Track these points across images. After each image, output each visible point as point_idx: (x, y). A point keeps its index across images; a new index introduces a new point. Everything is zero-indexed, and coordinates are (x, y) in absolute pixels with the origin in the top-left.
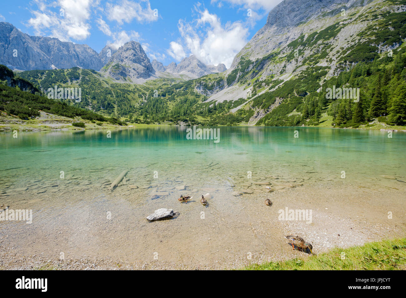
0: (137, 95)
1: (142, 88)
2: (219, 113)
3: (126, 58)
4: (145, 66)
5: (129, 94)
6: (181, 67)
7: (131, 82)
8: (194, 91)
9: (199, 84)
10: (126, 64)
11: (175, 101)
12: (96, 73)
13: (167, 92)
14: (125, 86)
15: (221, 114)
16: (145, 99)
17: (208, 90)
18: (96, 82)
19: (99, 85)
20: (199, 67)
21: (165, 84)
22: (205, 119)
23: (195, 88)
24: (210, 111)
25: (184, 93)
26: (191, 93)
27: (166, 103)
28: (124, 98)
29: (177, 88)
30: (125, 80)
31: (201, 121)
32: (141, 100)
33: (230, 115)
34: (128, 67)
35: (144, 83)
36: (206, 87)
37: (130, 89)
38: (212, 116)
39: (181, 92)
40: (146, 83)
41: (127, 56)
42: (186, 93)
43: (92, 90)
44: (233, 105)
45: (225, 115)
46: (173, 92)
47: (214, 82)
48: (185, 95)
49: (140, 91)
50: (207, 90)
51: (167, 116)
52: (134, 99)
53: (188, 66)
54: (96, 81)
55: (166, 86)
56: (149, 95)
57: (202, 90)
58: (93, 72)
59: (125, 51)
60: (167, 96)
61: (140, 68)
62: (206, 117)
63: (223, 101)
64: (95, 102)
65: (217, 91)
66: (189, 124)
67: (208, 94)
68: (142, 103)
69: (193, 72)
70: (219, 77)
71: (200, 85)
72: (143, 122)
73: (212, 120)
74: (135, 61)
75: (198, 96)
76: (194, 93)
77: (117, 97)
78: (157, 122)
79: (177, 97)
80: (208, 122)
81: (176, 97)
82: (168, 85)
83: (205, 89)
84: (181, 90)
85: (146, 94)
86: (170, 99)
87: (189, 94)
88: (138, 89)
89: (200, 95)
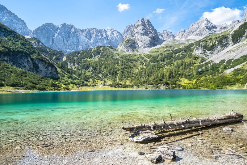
0: (139, 62)
1: (145, 56)
3: (137, 33)
4: (151, 37)
5: (132, 62)
6: (189, 32)
7: (138, 52)
8: (193, 54)
9: (197, 46)
10: (136, 38)
11: (171, 66)
12: (112, 48)
13: (166, 57)
14: (131, 56)
15: (210, 76)
16: (145, 65)
17: (208, 51)
19: (111, 57)
20: (207, 29)
21: (167, 50)
22: (190, 82)
23: (194, 50)
24: (200, 73)
25: (182, 56)
26: (189, 56)
27: (162, 68)
28: (127, 65)
29: (177, 53)
30: (134, 51)
31: (184, 85)
32: (141, 66)
34: (137, 40)
35: (148, 52)
36: (206, 47)
37: (135, 58)
38: (200, 78)
39: (180, 56)
40: (150, 51)
41: (137, 31)
42: (184, 57)
43: (106, 62)
45: (216, 76)
46: (171, 57)
47: (215, 41)
48: (183, 59)
49: (143, 59)
50: (206, 51)
52: (135, 66)
53: (196, 30)
54: (110, 54)
55: (167, 52)
56: (149, 62)
57: (200, 51)
58: (111, 48)
59: (136, 27)
60: (166, 61)
61: (147, 39)
62: (192, 80)
63: (220, 61)
64: (105, 70)
65: (219, 51)
66: (169, 87)
67: (208, 55)
68: (142, 69)
69: (200, 34)
73: (197, 82)
74: (143, 34)
75: (196, 58)
77: (122, 65)
79: (175, 61)
80: (191, 85)
81: (173, 61)
82: (169, 51)
83: (205, 50)
84: (180, 54)
85: (147, 61)
86: (168, 64)
87: (187, 57)
88: (141, 57)
89: (198, 57)
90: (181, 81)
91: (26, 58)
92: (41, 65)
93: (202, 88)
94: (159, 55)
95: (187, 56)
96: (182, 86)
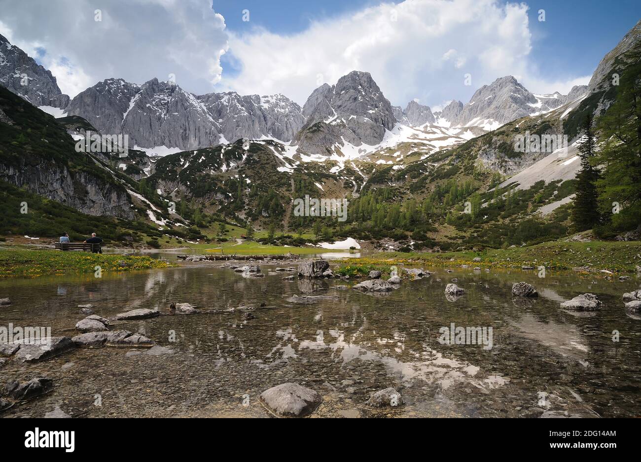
0: (342, 182)
1: (359, 168)
2: (504, 218)
3: (338, 107)
4: (375, 120)
5: (325, 183)
6: (472, 109)
7: (340, 156)
8: (475, 165)
9: (486, 144)
10: (335, 120)
11: (423, 192)
12: (275, 145)
13: (409, 171)
14: (323, 167)
15: (507, 221)
16: (357, 191)
17: (510, 158)
18: (269, 163)
20: (513, 105)
21: (414, 154)
23: (479, 156)
25: (449, 170)
26: (465, 170)
27: (399, 197)
30: (329, 152)
31: (444, 240)
32: (348, 193)
33: (531, 220)
35: (367, 156)
36: (505, 150)
39: (444, 169)
40: (372, 154)
45: (519, 220)
48: (451, 177)
50: (506, 158)
53: (489, 105)
54: (269, 161)
55: (413, 159)
56: (368, 182)
57: (494, 160)
58: (272, 143)
63: (533, 184)
64: (255, 202)
66: (409, 245)
69: (498, 116)
70: (542, 123)
71: (489, 148)
74: (354, 112)
75: (482, 176)
76: (472, 168)
79: (432, 180)
81: (428, 181)
82: (420, 154)
83: (503, 155)
84: (446, 164)
85: (362, 180)
86: (414, 189)
87: (462, 172)
88: (349, 170)
89: (488, 173)
90: (438, 231)
91: (58, 171)
92: (94, 189)
95: (462, 170)
96: (439, 242)
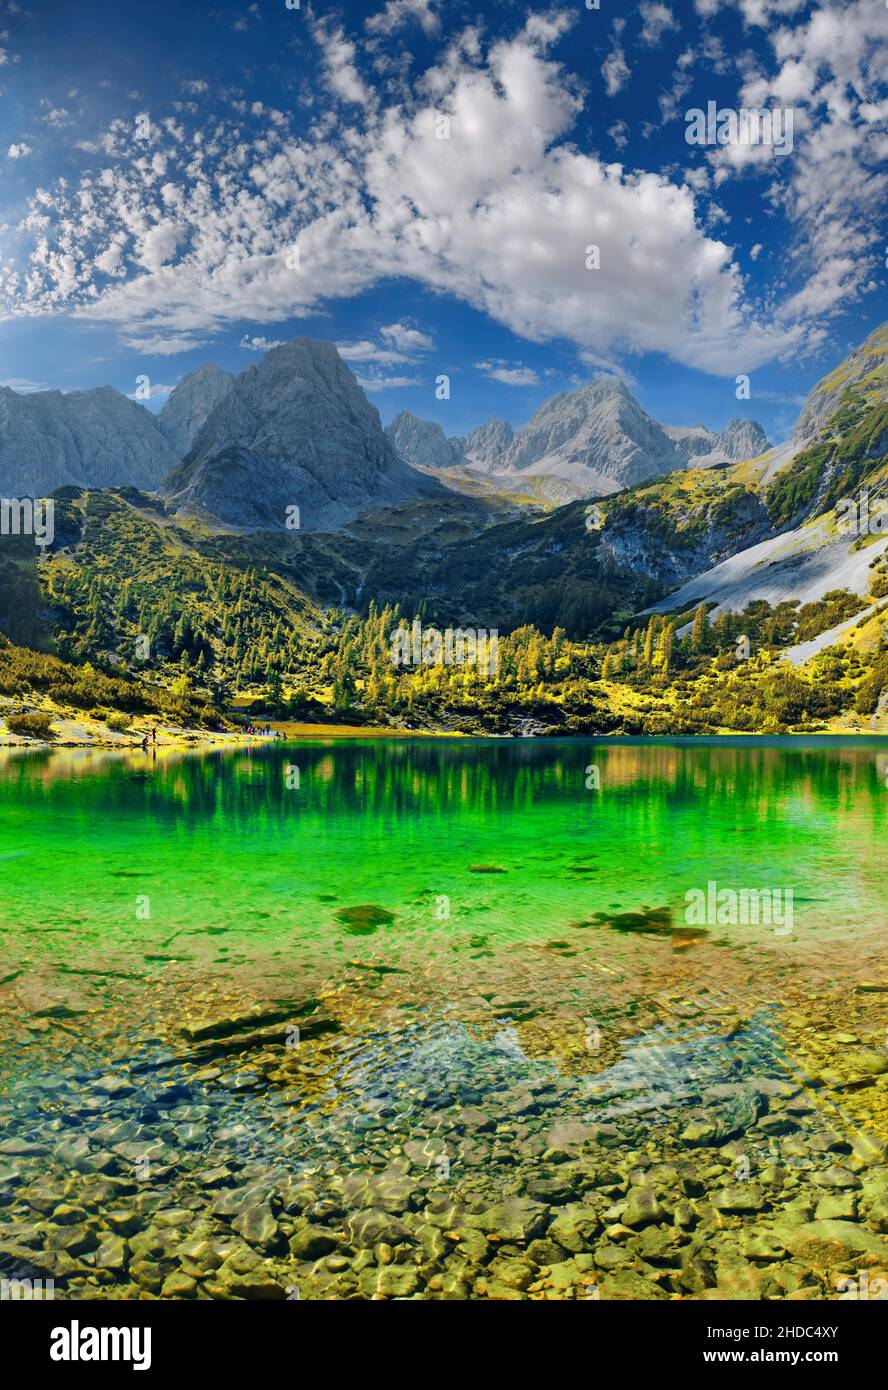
0: (312, 584)
1: (336, 551)
2: (723, 670)
6: (535, 439)
8: (598, 557)
9: (622, 518)
10: (268, 443)
13: (458, 565)
14: (260, 547)
15: (732, 675)
16: (352, 603)
17: (672, 550)
18: (142, 540)
19: (152, 551)
20: (625, 438)
21: (449, 527)
22: (647, 699)
24: (678, 659)
25: (545, 565)
26: (579, 567)
29: (515, 545)
31: (628, 712)
32: (329, 607)
33: (779, 677)
34: (277, 457)
35: (348, 526)
38: (689, 683)
39: (531, 563)
40: (359, 522)
41: (273, 406)
42: (554, 570)
43: (126, 577)
44: (796, 625)
45: (756, 675)
47: (701, 508)
48: (551, 580)
49: (329, 563)
50: (666, 550)
51: (451, 683)
53: (573, 432)
54: (141, 535)
55: (452, 537)
56: (368, 583)
57: (637, 550)
58: (132, 496)
59: (265, 386)
60: (461, 585)
62: (657, 691)
63: (746, 606)
66: (565, 725)
67: (670, 570)
69: (594, 458)
70: (731, 486)
71: (627, 525)
72: (331, 712)
73: (689, 702)
75: (616, 582)
76: (596, 565)
78: (400, 718)
79: (510, 588)
80: (666, 715)
81: (501, 588)
82: (464, 528)
83: (657, 542)
84: (532, 554)
85: (354, 577)
86: (475, 602)
87: (573, 572)
88: (317, 556)
89: (626, 577)
90: (603, 695)
93: (723, 732)
94: (416, 549)
96: (621, 717)
